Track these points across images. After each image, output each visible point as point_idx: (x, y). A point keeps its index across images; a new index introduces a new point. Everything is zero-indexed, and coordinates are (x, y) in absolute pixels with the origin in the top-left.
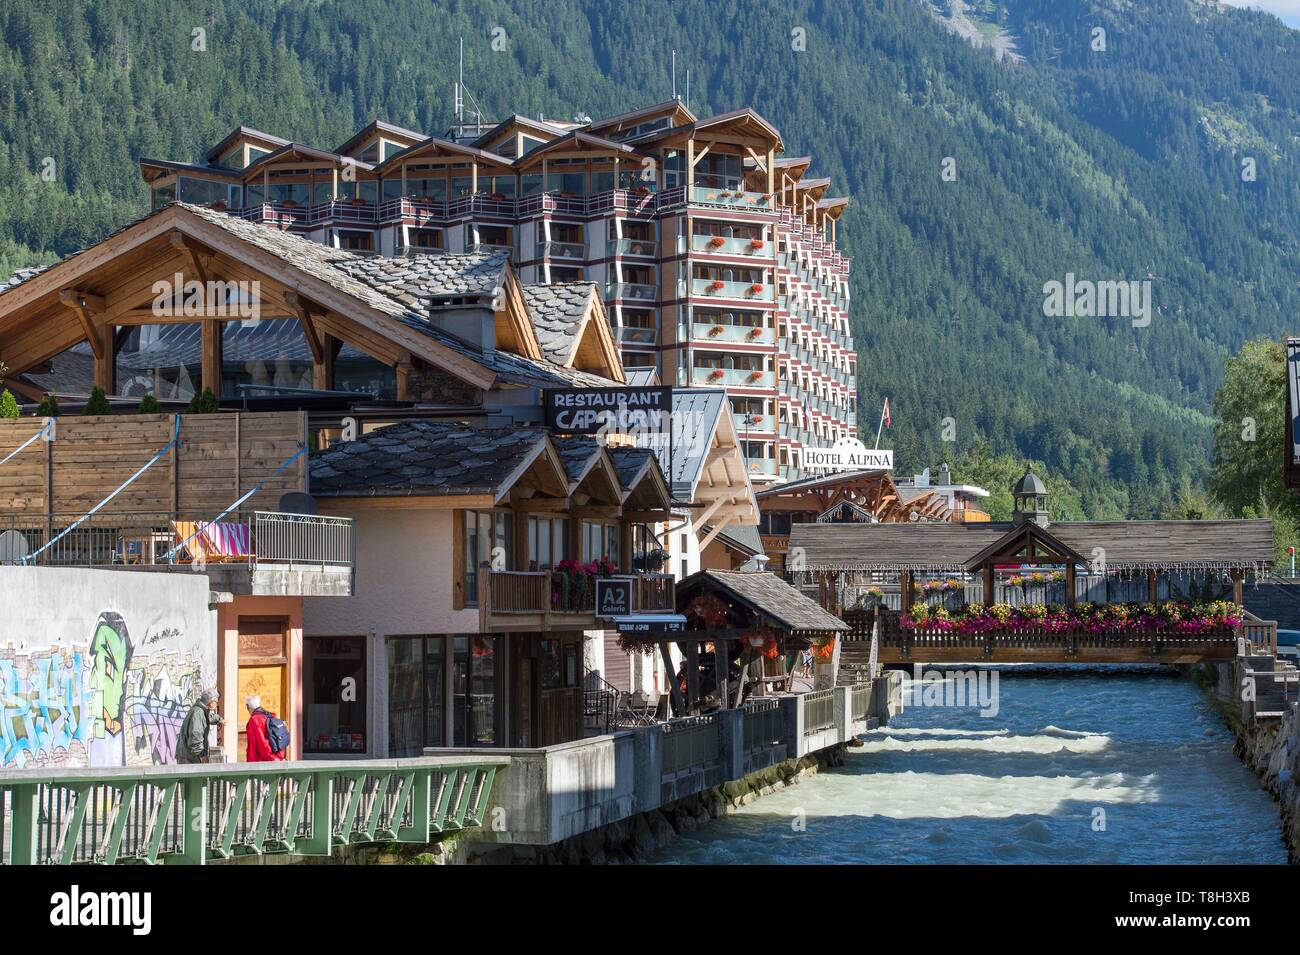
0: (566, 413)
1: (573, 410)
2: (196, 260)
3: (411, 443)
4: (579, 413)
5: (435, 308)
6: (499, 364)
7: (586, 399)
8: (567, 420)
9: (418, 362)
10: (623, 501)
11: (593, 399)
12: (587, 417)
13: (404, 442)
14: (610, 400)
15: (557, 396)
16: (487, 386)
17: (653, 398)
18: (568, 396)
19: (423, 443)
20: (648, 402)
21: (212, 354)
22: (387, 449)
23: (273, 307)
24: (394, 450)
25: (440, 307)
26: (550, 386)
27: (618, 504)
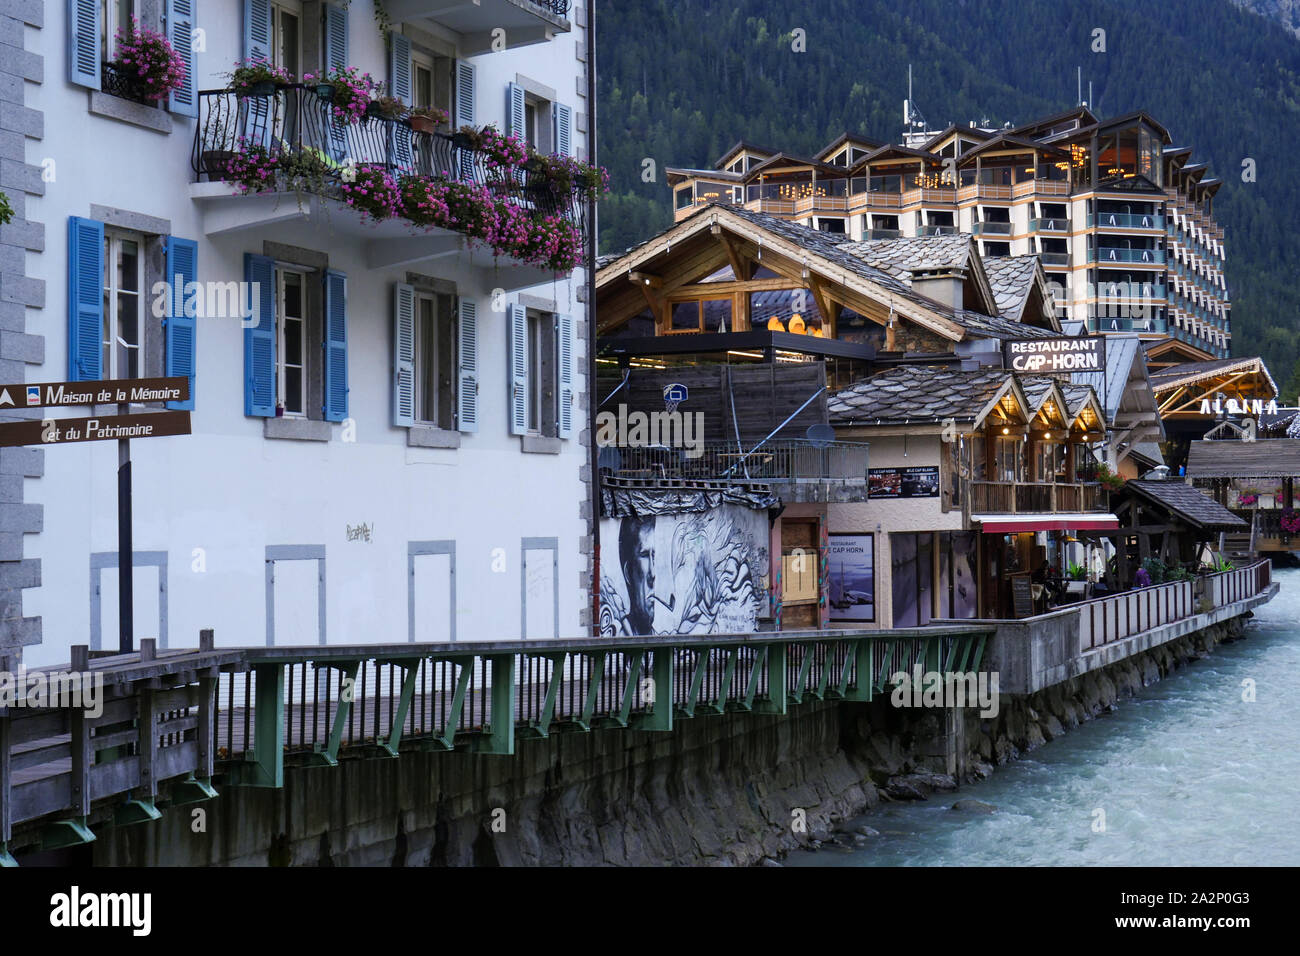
0: (1021, 358)
1: (1026, 355)
2: (731, 246)
3: (905, 384)
4: (1031, 357)
5: (917, 278)
6: (967, 321)
7: (1037, 347)
8: (1021, 363)
9: (903, 321)
10: (1069, 426)
11: (1042, 346)
12: (1037, 360)
13: (900, 383)
14: (1056, 347)
15: (1013, 345)
16: (958, 338)
17: (1090, 345)
18: (1022, 344)
19: (915, 384)
20: (1087, 348)
21: (743, 318)
22: (888, 389)
23: (789, 280)
24: (893, 389)
25: (920, 278)
26: (1007, 336)
27: (1066, 428)
